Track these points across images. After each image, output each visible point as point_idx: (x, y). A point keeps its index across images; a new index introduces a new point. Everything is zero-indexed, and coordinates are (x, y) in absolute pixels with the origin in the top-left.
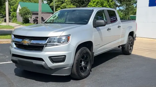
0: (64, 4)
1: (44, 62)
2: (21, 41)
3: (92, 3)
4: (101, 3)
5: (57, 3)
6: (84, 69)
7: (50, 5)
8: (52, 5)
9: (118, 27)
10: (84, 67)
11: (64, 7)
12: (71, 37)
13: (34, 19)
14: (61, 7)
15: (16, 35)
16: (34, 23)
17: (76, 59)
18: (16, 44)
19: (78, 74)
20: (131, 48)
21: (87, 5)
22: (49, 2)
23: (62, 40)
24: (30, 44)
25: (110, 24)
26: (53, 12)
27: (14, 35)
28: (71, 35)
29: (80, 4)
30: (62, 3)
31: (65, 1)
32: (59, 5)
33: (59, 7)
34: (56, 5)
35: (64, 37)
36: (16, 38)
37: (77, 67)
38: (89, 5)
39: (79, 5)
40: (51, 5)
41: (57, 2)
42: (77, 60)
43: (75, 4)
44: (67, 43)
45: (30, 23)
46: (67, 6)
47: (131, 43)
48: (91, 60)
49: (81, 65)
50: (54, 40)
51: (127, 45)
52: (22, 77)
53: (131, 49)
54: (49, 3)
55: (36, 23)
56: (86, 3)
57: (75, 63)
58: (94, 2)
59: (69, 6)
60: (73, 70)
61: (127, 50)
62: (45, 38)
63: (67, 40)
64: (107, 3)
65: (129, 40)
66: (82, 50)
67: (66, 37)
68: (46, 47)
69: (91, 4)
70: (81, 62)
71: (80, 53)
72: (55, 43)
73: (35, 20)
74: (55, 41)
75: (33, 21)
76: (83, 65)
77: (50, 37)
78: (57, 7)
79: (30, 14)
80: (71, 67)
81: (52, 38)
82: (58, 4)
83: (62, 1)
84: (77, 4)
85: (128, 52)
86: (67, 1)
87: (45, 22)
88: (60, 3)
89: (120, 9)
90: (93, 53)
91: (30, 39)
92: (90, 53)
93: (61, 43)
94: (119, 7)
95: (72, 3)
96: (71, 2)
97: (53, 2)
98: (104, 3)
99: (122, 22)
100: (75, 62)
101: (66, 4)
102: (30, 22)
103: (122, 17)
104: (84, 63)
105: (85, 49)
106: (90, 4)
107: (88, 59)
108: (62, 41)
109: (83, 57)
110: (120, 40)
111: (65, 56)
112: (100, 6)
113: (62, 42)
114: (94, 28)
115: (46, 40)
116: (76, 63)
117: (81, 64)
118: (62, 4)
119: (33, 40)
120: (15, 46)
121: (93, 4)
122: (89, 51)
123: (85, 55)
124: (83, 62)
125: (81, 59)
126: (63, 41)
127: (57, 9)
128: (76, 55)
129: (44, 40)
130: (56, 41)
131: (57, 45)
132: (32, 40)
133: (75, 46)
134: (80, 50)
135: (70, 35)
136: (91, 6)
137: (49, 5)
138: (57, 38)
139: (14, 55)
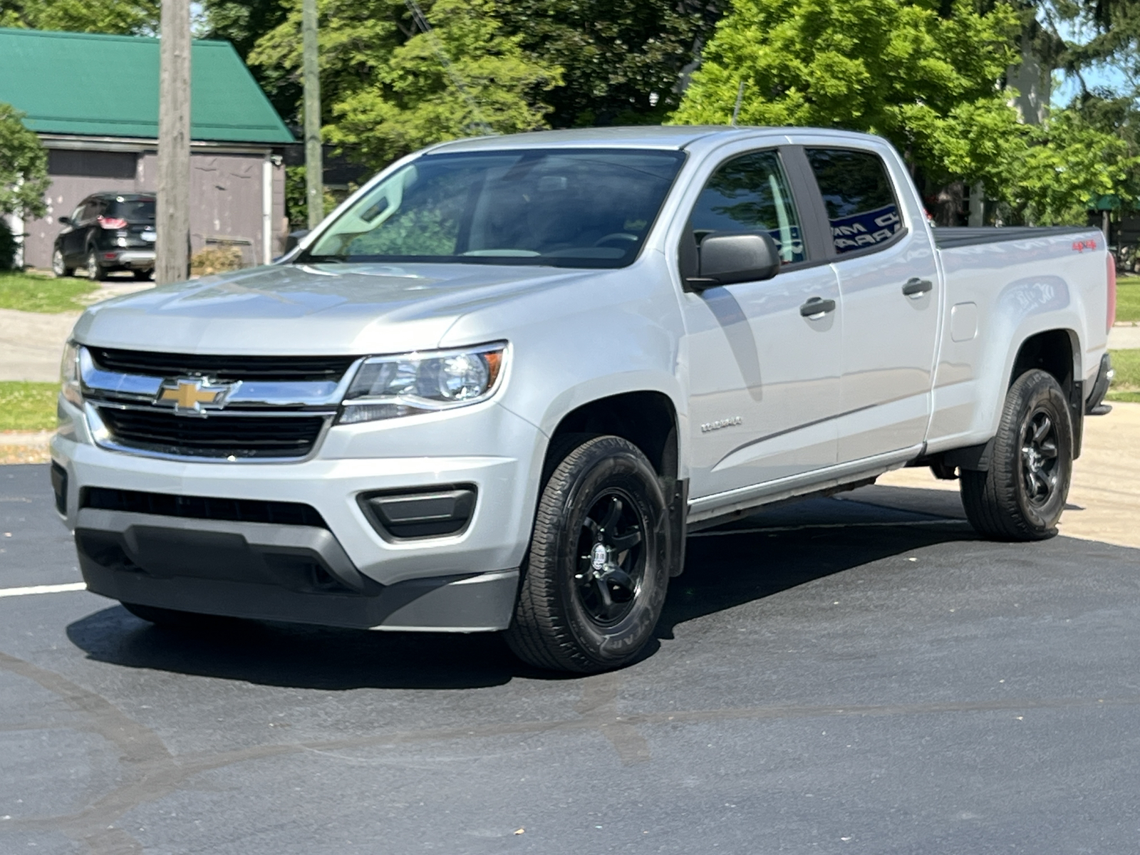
0: (415, 46)
1: (324, 534)
2: (154, 391)
3: (753, 33)
4: (851, 26)
5: (343, 37)
6: (608, 600)
7: (253, 58)
8: (276, 55)
9: (908, 291)
10: (610, 585)
11: (416, 74)
12: (507, 357)
13: (64, 220)
14: (385, 75)
15: (108, 350)
16: (69, 272)
17: (547, 519)
18: (108, 416)
19: (566, 630)
20: (1054, 481)
21: (688, 45)
22: (245, 12)
23: (450, 376)
24: (226, 408)
25: (828, 262)
26: (289, 138)
27: (96, 352)
28: (511, 345)
29: (612, 39)
30: (391, 26)
31: (427, 8)
32: (360, 57)
33: (364, 75)
34: (324, 58)
35: (463, 353)
36: (112, 368)
37: (557, 574)
38: (712, 46)
39: (592, 50)
40: (266, 51)
41: (335, 23)
42: (560, 529)
43: (546, 37)
44: (480, 398)
45: (21, 270)
46: (453, 69)
47: (1051, 435)
48: (661, 538)
49: (585, 566)
50: (393, 377)
51: (1003, 455)
52: (145, 670)
53: (1044, 490)
54: (234, 32)
55: (92, 272)
56: (675, 31)
57: (540, 550)
58: (771, 18)
59: (474, 67)
60: (525, 594)
61: (1004, 493)
62: (332, 367)
63: (484, 380)
64: (932, 25)
65: (1025, 407)
66: (590, 455)
67: (478, 355)
68: (336, 428)
69: (740, 39)
70: (586, 546)
71: (578, 479)
72: (397, 400)
73: (78, 234)
74: (394, 383)
75: (62, 243)
76: (601, 571)
77: (367, 356)
78: (337, 73)
79: (26, 171)
80: (513, 569)
81: (380, 365)
82: (356, 45)
83: (401, 9)
84: (577, 36)
85: (1020, 510)
86: (455, 11)
87: (295, 251)
88: (370, 29)
89: (1086, 96)
90: (680, 488)
91: (220, 376)
92: (657, 484)
93: (440, 398)
94: (1071, 68)
95: (509, 26)
96: (504, 18)
97: (293, 17)
98: (893, 21)
99: (942, 243)
100: (544, 537)
101: (450, 38)
102: (19, 261)
103: (1117, 183)
104: (612, 557)
105: (614, 452)
106: (725, 33)
107: (642, 529)
108: (446, 387)
109: (599, 510)
110: (931, 403)
111: (471, 487)
112: (852, 55)
113: (446, 395)
114: (692, 295)
115: (338, 376)
116: (553, 550)
117: (589, 562)
118: (401, 38)
119: (245, 378)
120: (102, 432)
121: (764, 41)
122: (644, 466)
123: (619, 498)
124: (601, 550)
125: (587, 522)
126: (453, 384)
127: (338, 108)
128: (548, 491)
129: (322, 378)
130: (403, 387)
131: (412, 411)
132: (236, 378)
133: (538, 424)
134: (576, 453)
135: (505, 341)
136: (740, 60)
137: (243, 49)
138: (407, 363)
139: (95, 497)
